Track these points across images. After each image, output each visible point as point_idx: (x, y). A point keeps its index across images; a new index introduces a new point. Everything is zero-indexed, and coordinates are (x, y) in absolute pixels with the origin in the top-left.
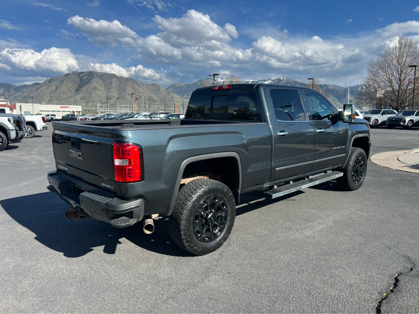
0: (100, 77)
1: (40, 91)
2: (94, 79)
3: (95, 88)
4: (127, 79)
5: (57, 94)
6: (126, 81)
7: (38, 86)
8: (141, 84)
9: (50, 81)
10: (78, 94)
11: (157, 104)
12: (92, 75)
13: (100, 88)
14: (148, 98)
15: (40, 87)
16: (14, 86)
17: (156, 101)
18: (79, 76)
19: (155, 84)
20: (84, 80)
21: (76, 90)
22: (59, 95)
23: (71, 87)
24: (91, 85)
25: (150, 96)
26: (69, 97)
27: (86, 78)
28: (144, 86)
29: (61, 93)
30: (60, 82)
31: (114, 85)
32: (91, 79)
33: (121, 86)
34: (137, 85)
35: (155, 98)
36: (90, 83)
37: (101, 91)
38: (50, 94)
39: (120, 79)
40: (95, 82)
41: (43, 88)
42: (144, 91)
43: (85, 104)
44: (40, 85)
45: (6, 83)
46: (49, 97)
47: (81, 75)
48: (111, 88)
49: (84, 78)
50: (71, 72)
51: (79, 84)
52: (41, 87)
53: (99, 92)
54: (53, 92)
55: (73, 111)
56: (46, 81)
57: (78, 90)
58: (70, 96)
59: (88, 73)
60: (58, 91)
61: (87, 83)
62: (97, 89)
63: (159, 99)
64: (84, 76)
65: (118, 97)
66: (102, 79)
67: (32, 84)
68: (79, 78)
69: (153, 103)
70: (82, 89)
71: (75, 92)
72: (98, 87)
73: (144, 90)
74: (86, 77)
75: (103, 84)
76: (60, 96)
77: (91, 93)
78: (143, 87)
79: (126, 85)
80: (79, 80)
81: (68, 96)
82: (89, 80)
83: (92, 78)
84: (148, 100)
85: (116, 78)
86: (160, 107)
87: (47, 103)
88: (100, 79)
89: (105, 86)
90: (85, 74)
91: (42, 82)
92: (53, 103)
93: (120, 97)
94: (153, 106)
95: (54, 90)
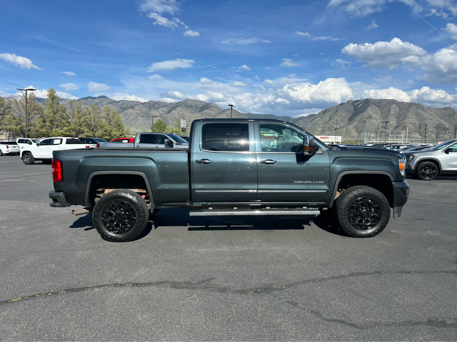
0: (377, 104)
1: (314, 122)
2: (370, 107)
3: (370, 117)
4: (410, 105)
5: (330, 125)
6: (409, 107)
7: (312, 118)
8: (429, 109)
9: (324, 112)
10: (351, 124)
11: (449, 133)
12: (367, 102)
13: (376, 116)
14: (437, 126)
15: (314, 118)
16: (293, 119)
17: (447, 129)
18: (354, 105)
19: (448, 108)
20: (359, 109)
21: (349, 119)
22: (331, 125)
23: (344, 116)
24: (366, 114)
25: (440, 123)
26: (341, 128)
27: (360, 107)
28: (432, 111)
29: (333, 123)
30: (334, 113)
31: (392, 112)
32: (366, 107)
33: (402, 112)
34: (423, 111)
35: (447, 125)
36: (365, 111)
37: (376, 119)
38: (324, 125)
39: (400, 105)
40: (370, 111)
41: (317, 119)
42: (431, 117)
43: (357, 135)
44: (315, 117)
45: (286, 116)
46: (322, 128)
47: (356, 104)
48: (389, 116)
49: (359, 106)
50: (345, 102)
51: (353, 113)
52: (316, 118)
53: (374, 121)
54: (326, 122)
55: (332, 142)
56: (320, 112)
57: (351, 120)
58: (343, 126)
59: (364, 101)
60: (331, 122)
61: (362, 112)
62: (372, 118)
63: (453, 127)
64: (359, 104)
65: (396, 125)
66: (379, 106)
67: (308, 115)
68: (353, 107)
69: (443, 132)
70: (355, 118)
71: (348, 121)
72: (374, 115)
73: (432, 115)
74: (361, 105)
75: (379, 112)
76: (332, 127)
77: (365, 122)
78: (431, 113)
79: (408, 111)
80: (353, 109)
81: (341, 126)
82: (364, 108)
83: (368, 106)
84: (436, 128)
85: (396, 105)
86: (452, 137)
87: (319, 133)
88: (376, 106)
89: (382, 113)
90: (361, 102)
91: (316, 113)
92: (326, 133)
93: (399, 126)
94: (442, 135)
95: (328, 120)
